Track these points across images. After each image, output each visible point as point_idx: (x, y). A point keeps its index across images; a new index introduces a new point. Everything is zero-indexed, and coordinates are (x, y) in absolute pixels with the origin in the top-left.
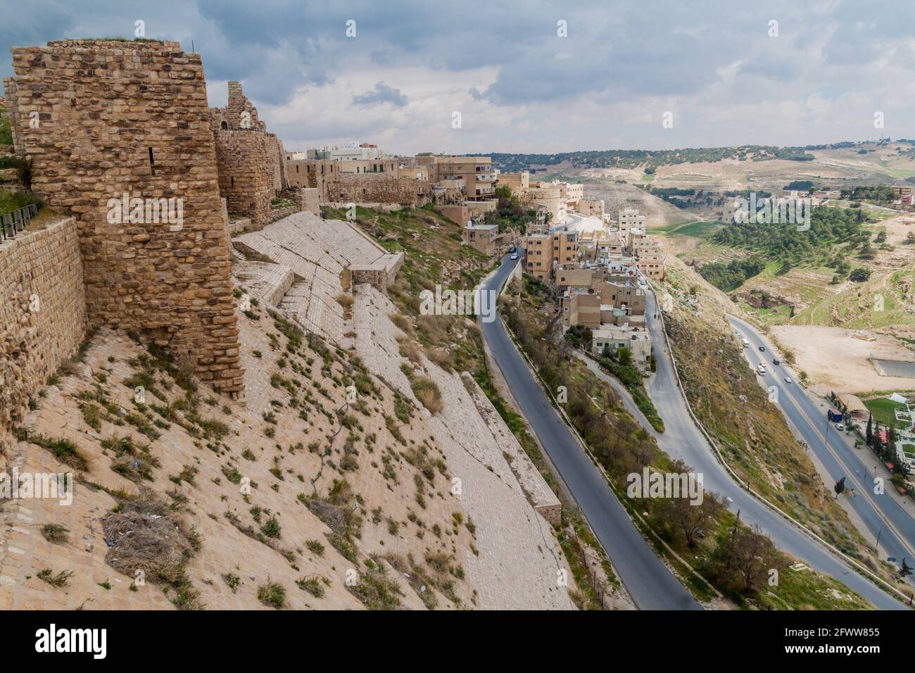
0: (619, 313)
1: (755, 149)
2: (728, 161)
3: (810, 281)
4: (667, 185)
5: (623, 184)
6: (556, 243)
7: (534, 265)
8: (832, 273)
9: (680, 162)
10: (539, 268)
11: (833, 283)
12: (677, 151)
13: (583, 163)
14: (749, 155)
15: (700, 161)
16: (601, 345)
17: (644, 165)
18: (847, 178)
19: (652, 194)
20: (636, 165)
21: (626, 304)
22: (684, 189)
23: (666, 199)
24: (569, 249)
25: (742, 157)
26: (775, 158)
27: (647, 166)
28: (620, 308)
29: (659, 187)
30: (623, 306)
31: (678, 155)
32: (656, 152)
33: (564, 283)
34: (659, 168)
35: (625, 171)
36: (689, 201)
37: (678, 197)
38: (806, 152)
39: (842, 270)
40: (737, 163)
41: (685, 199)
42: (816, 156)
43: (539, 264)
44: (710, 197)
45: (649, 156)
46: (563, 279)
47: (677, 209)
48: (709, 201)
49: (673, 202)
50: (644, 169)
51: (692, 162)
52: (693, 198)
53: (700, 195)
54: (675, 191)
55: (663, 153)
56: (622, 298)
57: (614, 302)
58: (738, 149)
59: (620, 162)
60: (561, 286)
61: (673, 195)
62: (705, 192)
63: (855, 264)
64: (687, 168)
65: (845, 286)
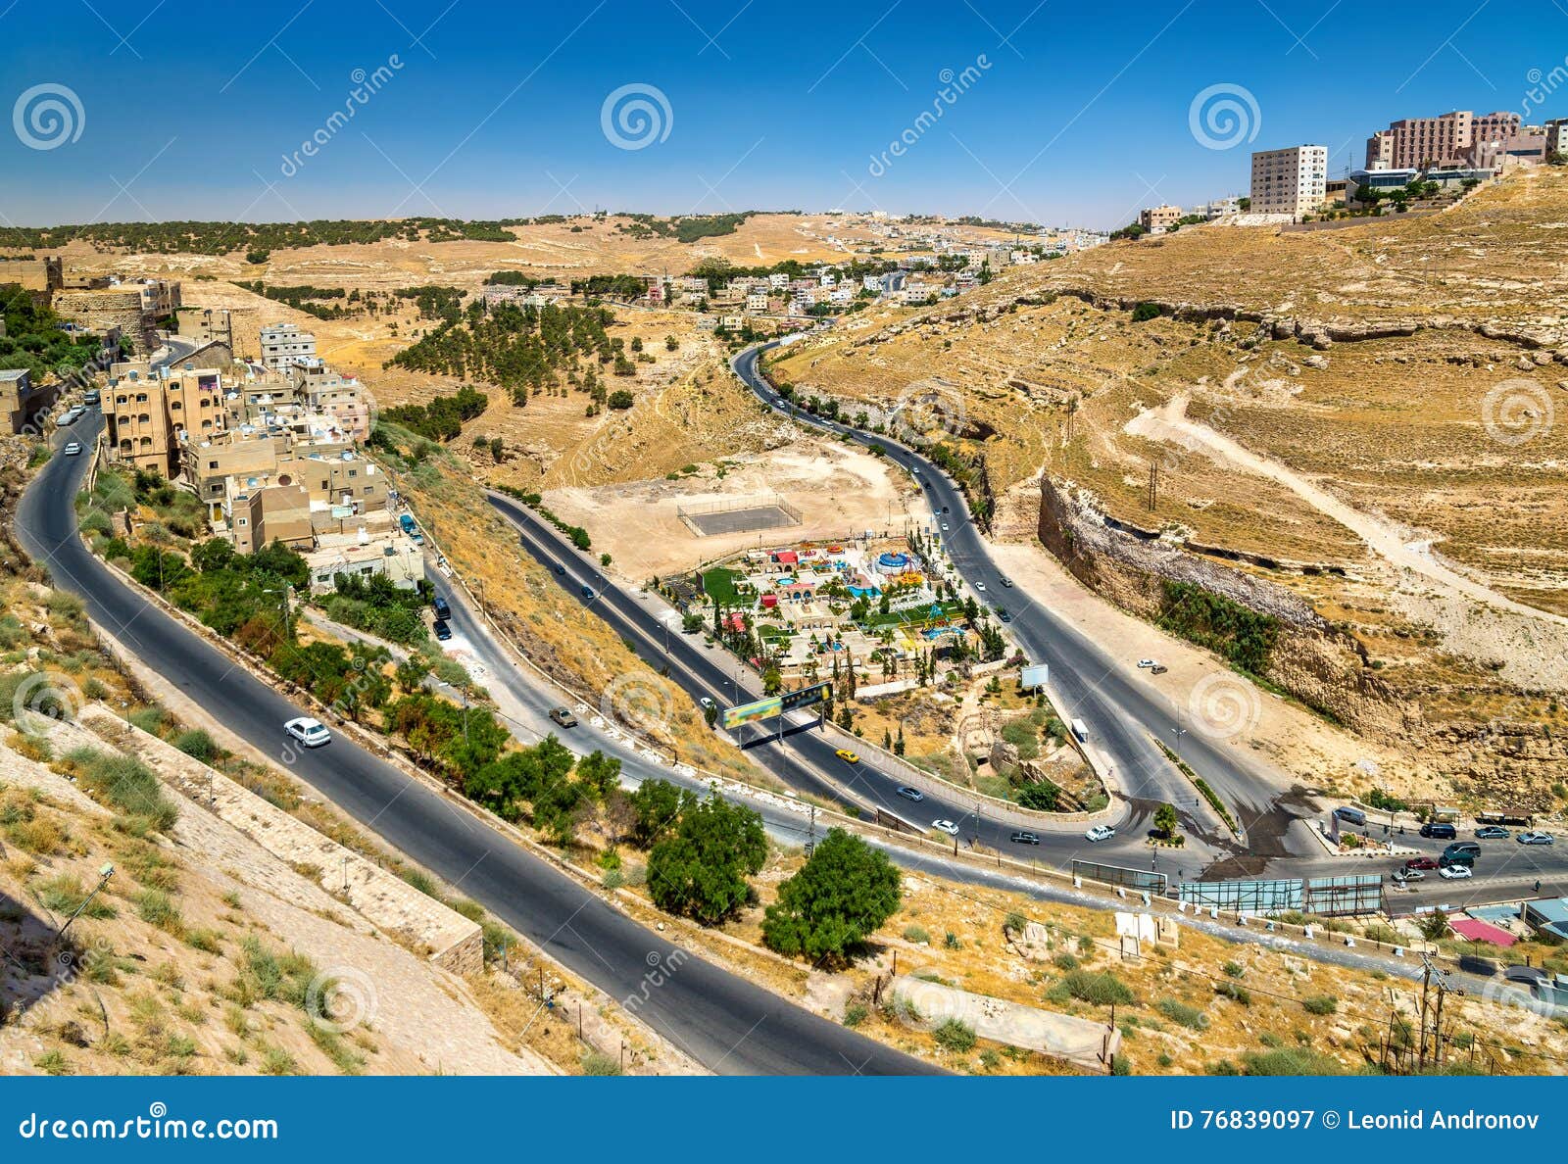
0: (341, 512)
1: (430, 224)
2: (391, 241)
3: (556, 418)
4: (293, 282)
5: (212, 281)
6: (175, 396)
7: (137, 445)
8: (585, 400)
9: (309, 243)
10: (147, 449)
11: (589, 415)
12: (301, 225)
13: (119, 245)
14: (423, 233)
15: (345, 241)
16: (326, 578)
17: (245, 248)
18: (567, 265)
19: (268, 296)
20: (230, 249)
21: (350, 493)
22: (326, 288)
23: (294, 305)
24: (204, 403)
25: (412, 236)
26: (463, 238)
27: (250, 249)
28: (340, 502)
29: (278, 285)
30: (347, 498)
31: (304, 231)
32: (263, 226)
33: (216, 473)
34: (274, 253)
35: (208, 259)
36: (337, 307)
37: (317, 302)
38: (504, 229)
39: (598, 395)
40: (405, 244)
41: (330, 304)
42: (518, 235)
43: (146, 441)
44: (373, 300)
45: (251, 233)
46: (213, 465)
47: (320, 322)
48: (372, 307)
49: (309, 309)
50: (245, 254)
51: (332, 244)
52: (343, 304)
53: (355, 297)
54: (307, 291)
55: (276, 227)
56: (339, 483)
57: (327, 493)
58: (404, 223)
59: (195, 242)
60: (210, 479)
61: (305, 297)
62: (363, 292)
63: (612, 383)
64: (323, 252)
65: (606, 417)
